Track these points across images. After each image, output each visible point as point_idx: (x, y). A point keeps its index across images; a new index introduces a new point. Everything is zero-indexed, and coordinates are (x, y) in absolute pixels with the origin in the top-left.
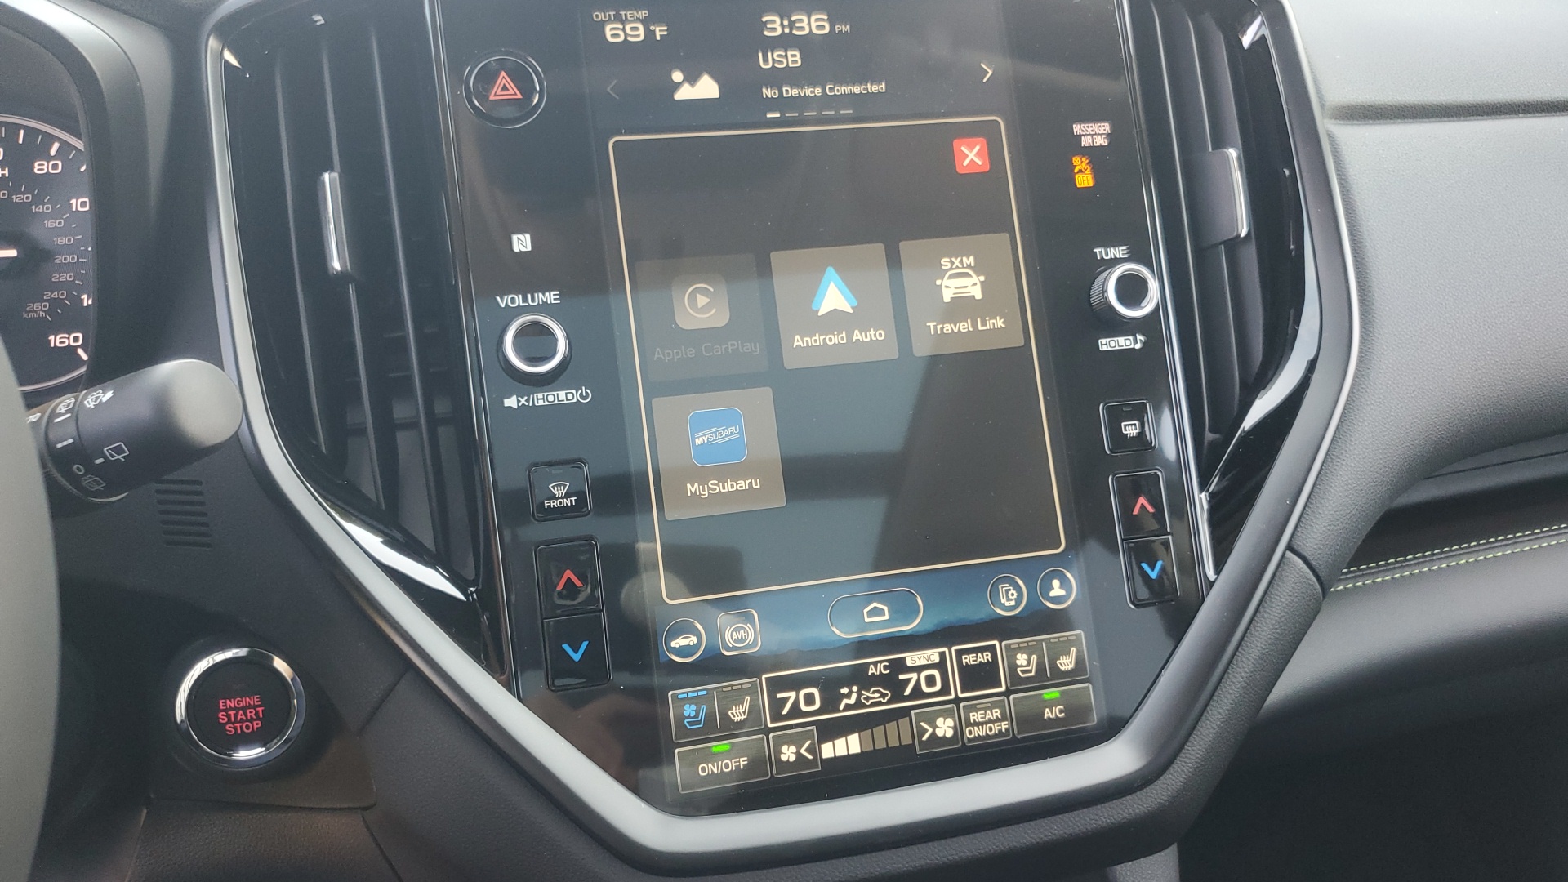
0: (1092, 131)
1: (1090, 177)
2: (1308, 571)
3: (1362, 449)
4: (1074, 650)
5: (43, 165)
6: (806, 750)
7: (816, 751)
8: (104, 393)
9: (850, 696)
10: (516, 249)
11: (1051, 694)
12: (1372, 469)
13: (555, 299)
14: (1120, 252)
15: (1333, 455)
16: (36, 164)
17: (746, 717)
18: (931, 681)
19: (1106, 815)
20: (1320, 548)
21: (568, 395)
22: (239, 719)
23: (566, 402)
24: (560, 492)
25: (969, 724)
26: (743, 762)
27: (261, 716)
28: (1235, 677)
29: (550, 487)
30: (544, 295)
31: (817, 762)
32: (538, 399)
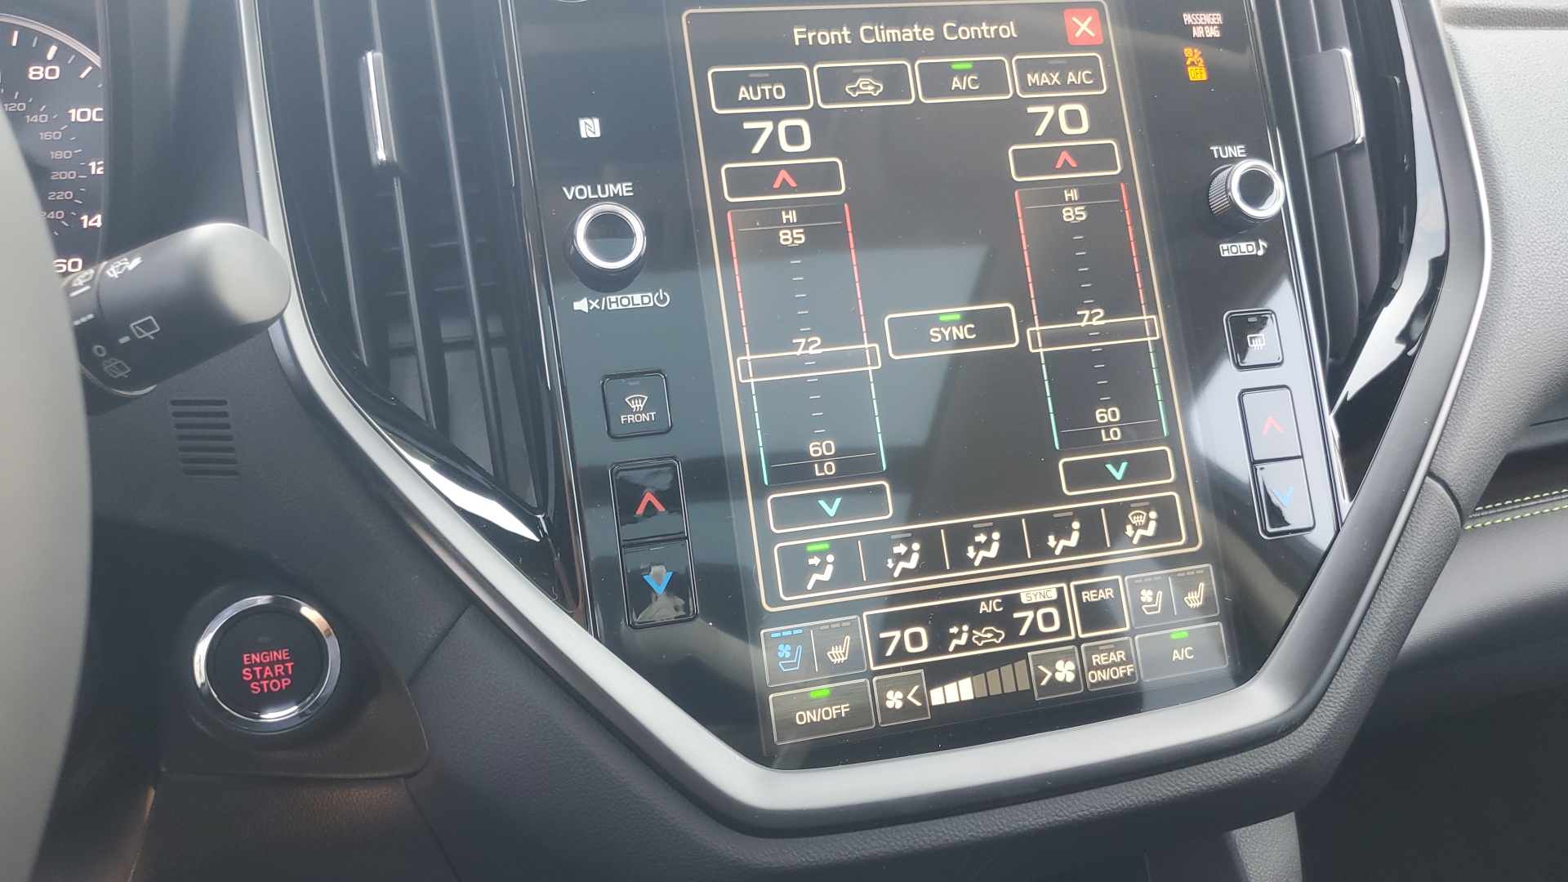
0: (1204, 21)
1: (1203, 71)
2: (1448, 498)
3: (1499, 367)
4: (1202, 585)
5: (38, 70)
6: (914, 696)
7: (925, 698)
8: (130, 260)
9: (960, 635)
10: (584, 135)
11: (1179, 634)
12: (1510, 389)
13: (627, 191)
14: (1237, 151)
15: (1470, 374)
16: (31, 69)
17: (846, 658)
18: (1048, 619)
19: (1247, 765)
20: (1460, 474)
21: (644, 298)
22: (265, 676)
23: (641, 306)
24: (637, 405)
25: (1091, 667)
26: (844, 709)
27: (290, 672)
28: (1379, 613)
29: (626, 400)
30: (615, 186)
31: (926, 708)
32: (611, 303)
